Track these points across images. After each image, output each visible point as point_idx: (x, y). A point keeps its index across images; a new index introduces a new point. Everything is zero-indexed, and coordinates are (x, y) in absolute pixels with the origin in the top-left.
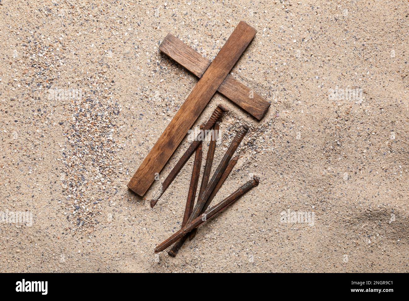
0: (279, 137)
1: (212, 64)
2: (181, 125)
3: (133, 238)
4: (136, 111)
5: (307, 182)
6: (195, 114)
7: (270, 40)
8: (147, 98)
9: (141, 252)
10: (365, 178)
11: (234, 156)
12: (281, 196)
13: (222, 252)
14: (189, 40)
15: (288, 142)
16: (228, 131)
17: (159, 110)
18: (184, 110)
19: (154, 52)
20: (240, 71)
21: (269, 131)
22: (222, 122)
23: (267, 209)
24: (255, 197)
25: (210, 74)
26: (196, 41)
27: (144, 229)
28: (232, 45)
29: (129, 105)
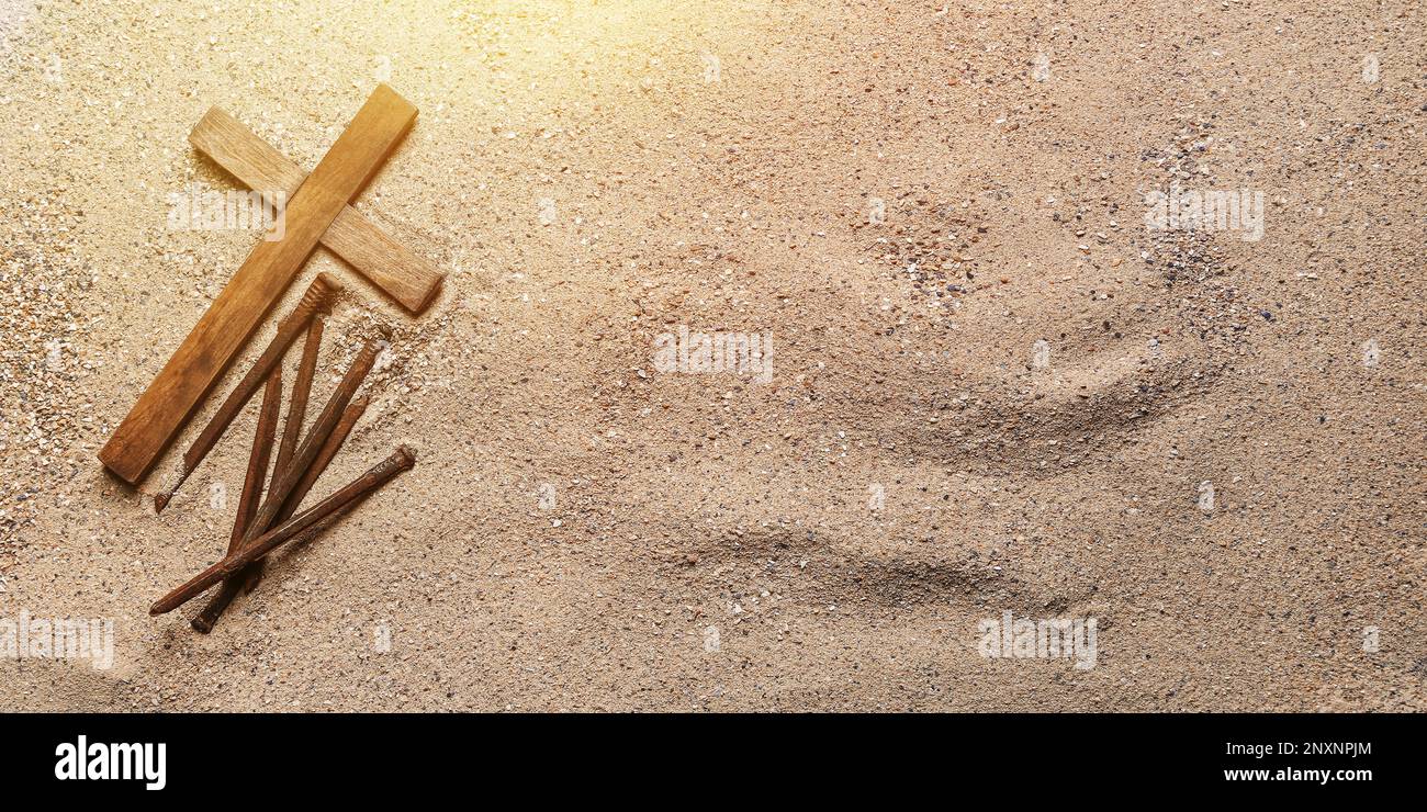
0: (463, 356)
1: (311, 179)
2: (232, 318)
3: (108, 585)
4: (135, 285)
5: (538, 463)
6: (266, 294)
7: (452, 132)
8: (160, 254)
9: (126, 618)
10: (726, 458)
11: (356, 396)
12: (465, 494)
13: (323, 624)
14: (263, 125)
15: (485, 369)
16: (344, 338)
17: (187, 284)
18: (239, 282)
19: (180, 150)
20: (377, 199)
21: (441, 341)
22: (330, 314)
23: (432, 525)
24: (405, 495)
25: (305, 202)
26: (280, 126)
27: (138, 562)
28: (356, 139)
29: (117, 268)
